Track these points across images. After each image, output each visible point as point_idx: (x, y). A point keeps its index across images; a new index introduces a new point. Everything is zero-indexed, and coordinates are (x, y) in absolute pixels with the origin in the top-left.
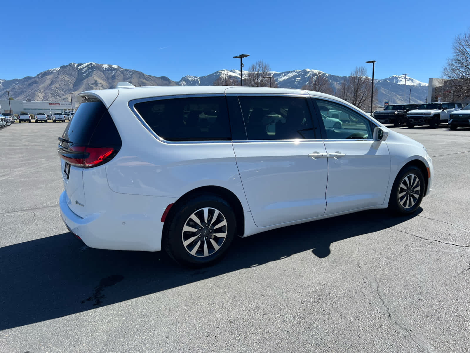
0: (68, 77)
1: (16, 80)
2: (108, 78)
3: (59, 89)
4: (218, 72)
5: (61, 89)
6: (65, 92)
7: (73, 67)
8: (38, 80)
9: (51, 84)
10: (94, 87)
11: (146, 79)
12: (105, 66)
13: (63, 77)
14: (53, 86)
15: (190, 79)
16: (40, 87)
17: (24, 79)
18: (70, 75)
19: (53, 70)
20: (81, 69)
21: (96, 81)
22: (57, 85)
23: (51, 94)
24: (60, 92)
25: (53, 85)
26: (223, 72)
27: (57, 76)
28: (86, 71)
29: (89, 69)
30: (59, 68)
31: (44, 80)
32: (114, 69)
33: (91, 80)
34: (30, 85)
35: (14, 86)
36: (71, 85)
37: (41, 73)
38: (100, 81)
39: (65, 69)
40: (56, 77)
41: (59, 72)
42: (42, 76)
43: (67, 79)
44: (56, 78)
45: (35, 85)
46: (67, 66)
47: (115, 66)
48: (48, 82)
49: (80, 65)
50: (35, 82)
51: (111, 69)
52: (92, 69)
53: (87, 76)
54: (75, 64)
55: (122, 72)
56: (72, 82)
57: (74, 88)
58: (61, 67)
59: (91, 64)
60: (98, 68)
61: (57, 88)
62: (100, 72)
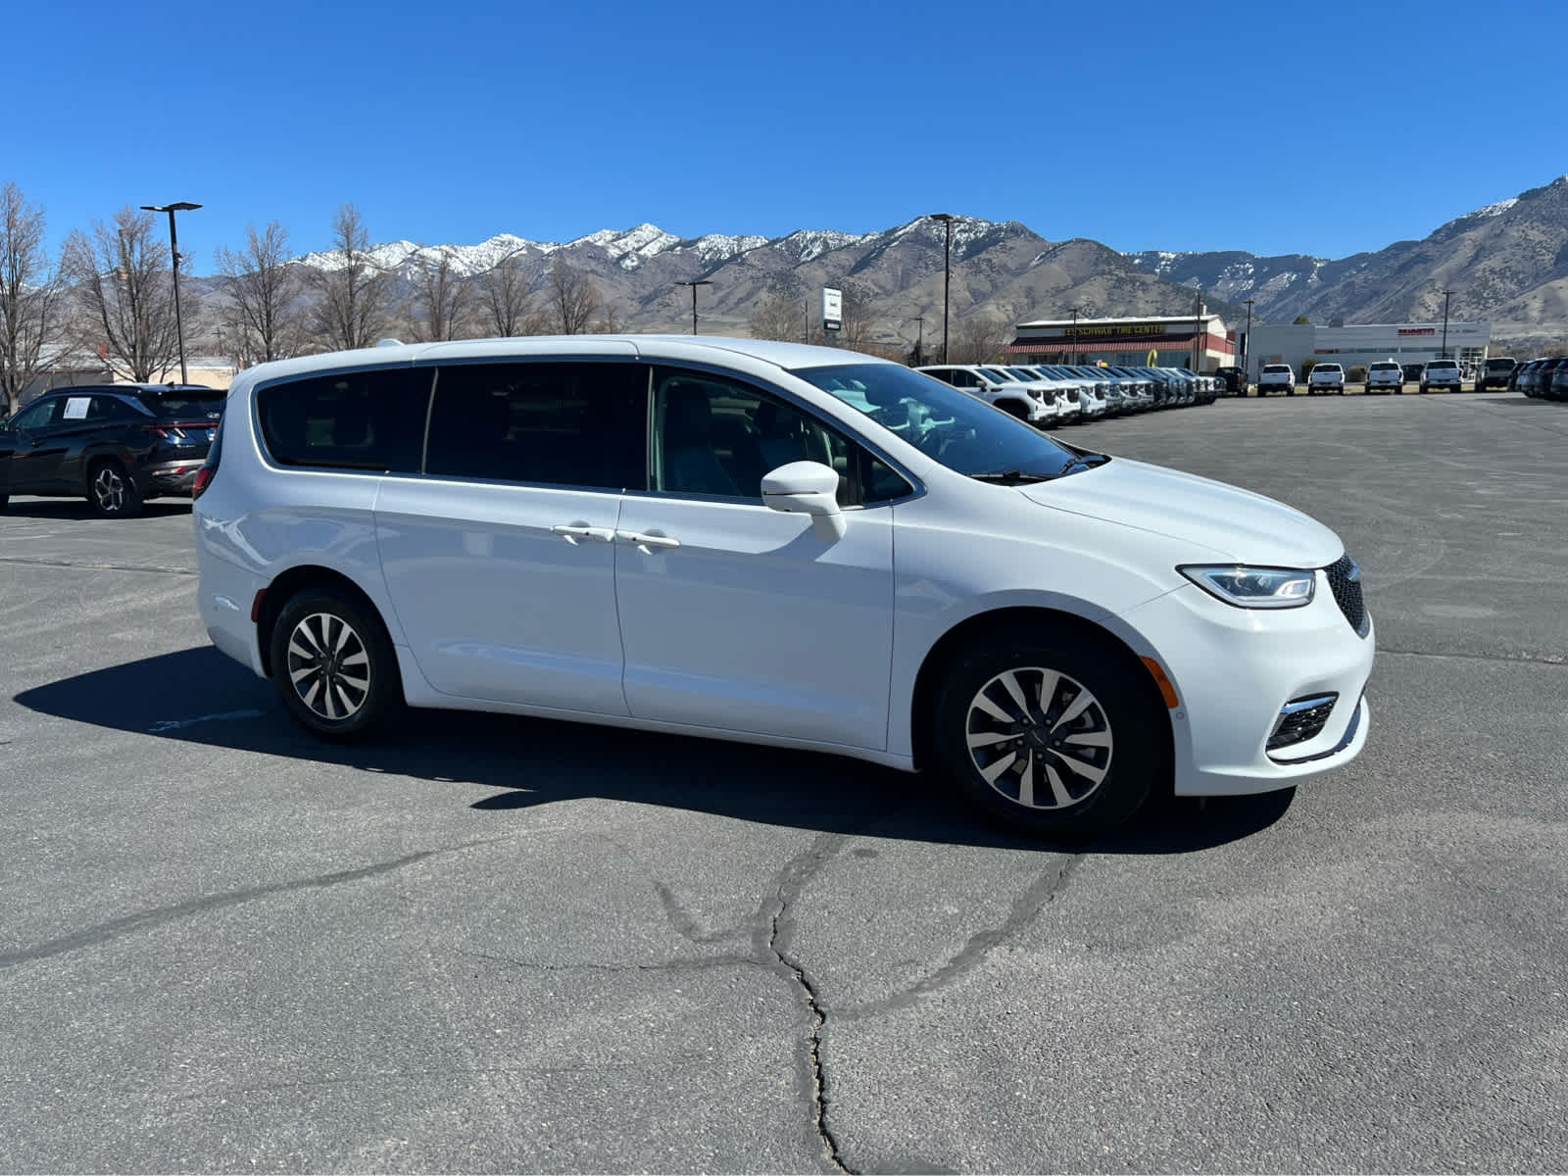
0: (1542, 228)
1: (1362, 257)
3: (1501, 274)
5: (1508, 274)
6: (1520, 283)
8: (1431, 251)
9: (1476, 258)
13: (1523, 231)
14: (1481, 266)
16: (1438, 271)
17: (1387, 250)
18: (1551, 221)
19: (1491, 212)
22: (1495, 262)
23: (1468, 293)
24: (1501, 285)
25: (1480, 262)
27: (1502, 230)
30: (1515, 201)
31: (1451, 249)
34: (1404, 268)
35: (1352, 276)
36: (1547, 258)
37: (1446, 226)
39: (1535, 203)
40: (1498, 232)
41: (1510, 216)
42: (1449, 237)
43: (1535, 235)
44: (1499, 236)
45: (1419, 267)
46: (1546, 189)
48: (1466, 251)
50: (1422, 259)
56: (1556, 244)
57: (1559, 265)
58: (1523, 196)
61: (1492, 271)
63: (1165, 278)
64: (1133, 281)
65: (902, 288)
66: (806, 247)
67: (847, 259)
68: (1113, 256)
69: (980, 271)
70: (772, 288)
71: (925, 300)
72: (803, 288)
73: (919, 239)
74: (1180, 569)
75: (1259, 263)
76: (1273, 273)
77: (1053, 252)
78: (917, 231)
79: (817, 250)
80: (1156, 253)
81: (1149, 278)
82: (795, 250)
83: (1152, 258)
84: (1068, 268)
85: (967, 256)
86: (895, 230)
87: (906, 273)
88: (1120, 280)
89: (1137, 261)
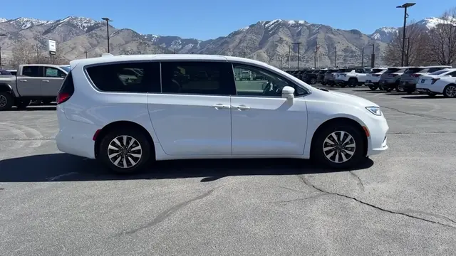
0: (255, 35)
1: (211, 40)
2: (293, 36)
3: (246, 47)
4: (423, 21)
5: (248, 48)
6: (251, 51)
7: (261, 26)
8: (229, 40)
9: (240, 43)
10: (279, 45)
11: (332, 33)
12: (292, 22)
13: (251, 36)
14: (241, 45)
15: (386, 31)
16: (230, 46)
17: (217, 39)
18: (257, 34)
19: (243, 30)
20: (268, 27)
21: (281, 38)
22: (244, 44)
23: (238, 53)
24: (247, 51)
26: (430, 20)
28: (272, 29)
29: (275, 26)
30: (248, 27)
31: (234, 40)
32: (301, 25)
33: (276, 37)
34: (222, 44)
36: (257, 44)
37: (232, 33)
38: (285, 38)
39: (253, 28)
40: (245, 36)
41: (248, 31)
42: (233, 36)
43: (254, 37)
45: (226, 45)
46: (255, 24)
47: (301, 22)
48: (238, 41)
49: (267, 23)
50: (226, 42)
51: (297, 25)
52: (279, 26)
53: (274, 34)
54: (262, 22)
55: (309, 28)
56: (259, 40)
57: (260, 46)
58: (250, 26)
59: (277, 21)
60: (284, 25)
61: (244, 47)
62: (285, 29)
63: (155, 44)
64: (145, 43)
65: (64, 41)
66: (24, 24)
67: (41, 29)
68: (137, 35)
69: (92, 37)
70: (10, 38)
71: (73, 46)
72: (24, 39)
73: (69, 23)
74: (366, 108)
75: (183, 41)
76: (187, 44)
77: (118, 32)
78: (68, 22)
79: (29, 25)
80: (151, 35)
81: (150, 43)
82: (19, 25)
83: (150, 37)
84: (123, 38)
85: (88, 31)
86: (59, 21)
87: (65, 35)
88: (141, 43)
89: (146, 37)
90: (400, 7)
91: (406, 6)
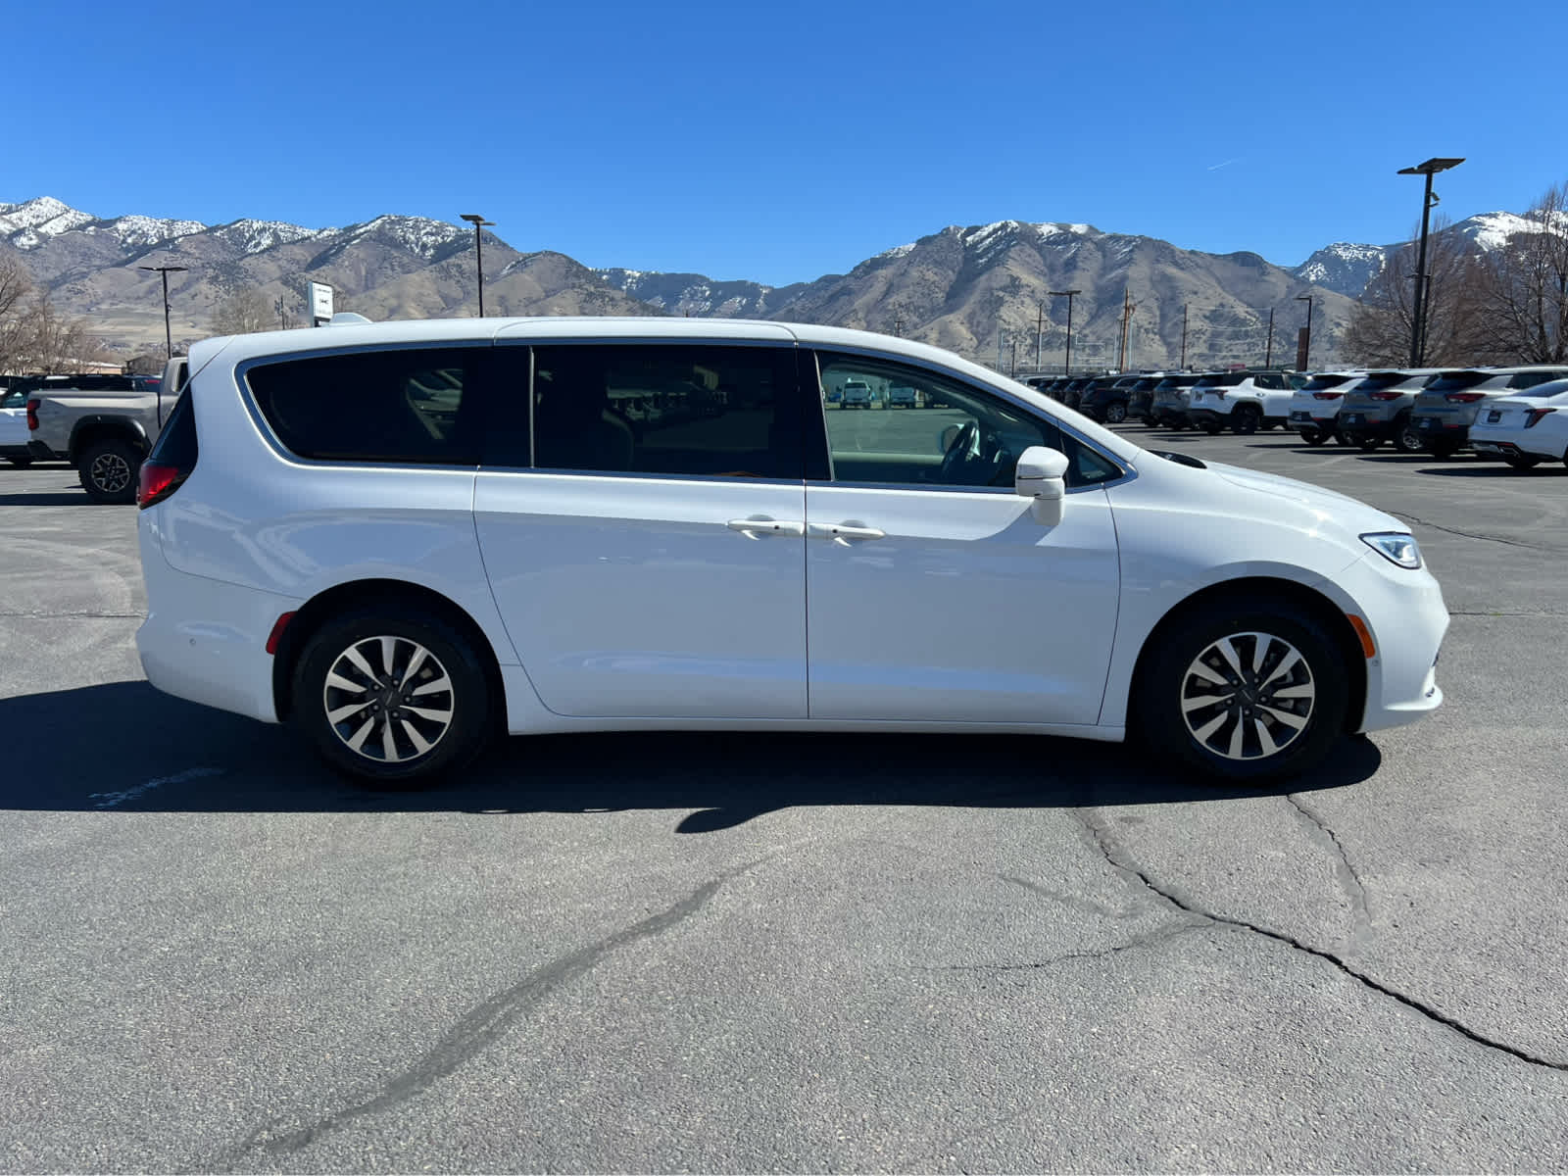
0: (935, 270)
1: (799, 286)
2: (1052, 269)
3: (906, 307)
4: (1467, 223)
5: (912, 308)
6: (921, 316)
7: (952, 241)
8: (853, 285)
9: (887, 293)
10: (1007, 298)
11: (1176, 264)
12: (1048, 229)
13: (922, 272)
14: (891, 300)
15: (1345, 255)
16: (859, 303)
17: (820, 280)
18: (940, 264)
19: (897, 253)
20: (975, 245)
21: (1014, 279)
22: (901, 297)
23: (882, 323)
24: (907, 318)
25: (891, 297)
26: (1488, 222)
27: (906, 271)
28: (987, 250)
29: (996, 243)
30: (913, 246)
31: (868, 284)
32: (1076, 237)
33: (1000, 276)
34: (833, 298)
35: (792, 303)
36: (940, 295)
37: (863, 264)
38: (1027, 278)
39: (929, 248)
40: (903, 271)
41: (911, 256)
42: (866, 273)
43: (930, 276)
44: (902, 275)
45: (844, 299)
46: (935, 237)
47: (1079, 228)
48: (879, 288)
49: (972, 231)
50: (846, 291)
51: (1066, 237)
52: (1007, 240)
53: (989, 266)
54: (958, 229)
55: (1100, 246)
56: (945, 284)
57: (950, 302)
58: (922, 242)
59: (1004, 227)
60: (1026, 236)
61: (900, 306)
62: (1028, 249)
63: (631, 296)
64: (602, 296)
65: (367, 288)
66: (252, 238)
67: (302, 254)
68: (581, 271)
69: (448, 276)
70: (214, 280)
71: (393, 302)
72: (252, 282)
73: (382, 238)
74: (1361, 537)
75: (714, 286)
76: (725, 298)
77: (523, 263)
78: (380, 229)
79: (266, 241)
80: (622, 271)
81: (618, 295)
82: (239, 241)
83: (618, 276)
84: (539, 279)
85: (435, 260)
86: (354, 227)
87: (370, 273)
88: (590, 294)
89: (604, 277)
90: (1410, 171)
91: (1430, 168)
